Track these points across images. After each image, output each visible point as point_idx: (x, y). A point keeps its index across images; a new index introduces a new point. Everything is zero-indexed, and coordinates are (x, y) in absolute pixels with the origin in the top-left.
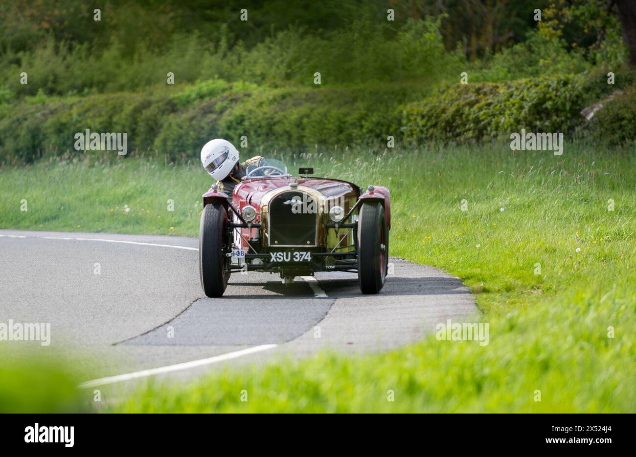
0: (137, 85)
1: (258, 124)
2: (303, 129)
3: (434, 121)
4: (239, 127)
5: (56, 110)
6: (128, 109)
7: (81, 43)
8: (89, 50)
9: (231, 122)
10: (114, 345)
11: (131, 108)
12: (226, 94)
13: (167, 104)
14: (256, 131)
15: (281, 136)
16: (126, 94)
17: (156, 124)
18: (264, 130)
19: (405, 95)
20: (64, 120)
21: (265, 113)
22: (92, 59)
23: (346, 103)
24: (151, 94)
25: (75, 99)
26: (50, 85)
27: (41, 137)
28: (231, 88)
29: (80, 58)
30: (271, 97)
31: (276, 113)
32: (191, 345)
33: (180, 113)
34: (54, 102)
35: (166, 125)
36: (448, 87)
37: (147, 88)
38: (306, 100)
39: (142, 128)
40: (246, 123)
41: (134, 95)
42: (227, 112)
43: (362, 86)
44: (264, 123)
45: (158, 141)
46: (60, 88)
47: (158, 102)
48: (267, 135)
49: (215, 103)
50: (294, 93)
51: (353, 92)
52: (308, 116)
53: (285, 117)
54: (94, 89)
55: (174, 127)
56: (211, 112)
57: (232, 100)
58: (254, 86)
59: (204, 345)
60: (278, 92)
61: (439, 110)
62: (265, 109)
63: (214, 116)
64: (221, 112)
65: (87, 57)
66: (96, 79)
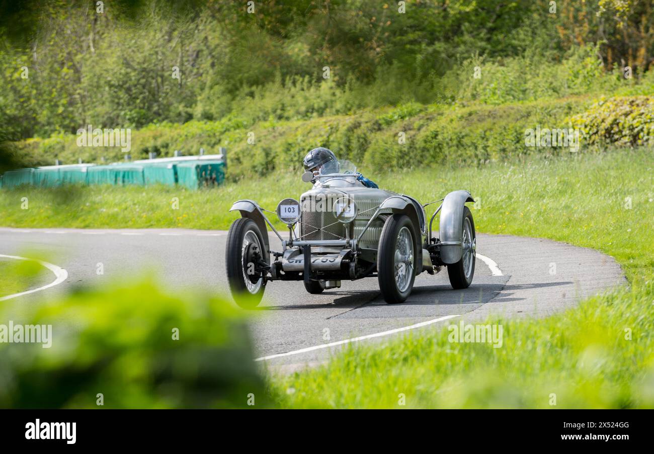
0: (350, 110)
1: (449, 138)
2: (487, 140)
3: (595, 130)
4: (434, 140)
5: (284, 132)
6: (343, 129)
7: (303, 77)
8: (310, 82)
9: (427, 136)
10: (328, 319)
11: (345, 128)
12: (422, 114)
13: (374, 124)
14: (448, 144)
15: (469, 147)
16: (340, 117)
17: (366, 140)
18: (455, 142)
19: (570, 108)
20: (290, 141)
21: (455, 128)
22: (312, 90)
23: (523, 117)
24: (361, 116)
25: (300, 123)
26: (279, 112)
27: (273, 155)
28: (426, 109)
29: (303, 90)
30: (459, 115)
31: (464, 128)
32: (390, 317)
33: (385, 132)
34: (282, 125)
35: (373, 142)
36: (606, 101)
37: (358, 112)
38: (489, 116)
39: (355, 144)
40: (440, 137)
41: (347, 117)
42: (424, 129)
43: (534, 103)
44: (454, 137)
45: (367, 155)
46: (286, 114)
47: (367, 122)
48: (457, 146)
49: (414, 122)
50: (479, 111)
51: (527, 108)
52: (491, 129)
53: (471, 131)
54: (315, 114)
55: (381, 143)
56: (410, 129)
57: (428, 119)
58: (446, 106)
59: (401, 317)
60: (466, 110)
61: (599, 120)
62: (455, 124)
63: (412, 133)
64: (419, 129)
65: (309, 88)
66: (316, 106)
